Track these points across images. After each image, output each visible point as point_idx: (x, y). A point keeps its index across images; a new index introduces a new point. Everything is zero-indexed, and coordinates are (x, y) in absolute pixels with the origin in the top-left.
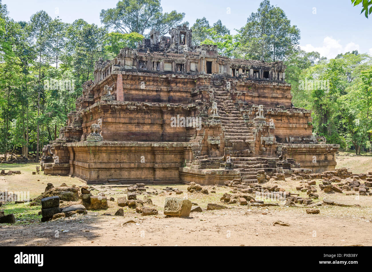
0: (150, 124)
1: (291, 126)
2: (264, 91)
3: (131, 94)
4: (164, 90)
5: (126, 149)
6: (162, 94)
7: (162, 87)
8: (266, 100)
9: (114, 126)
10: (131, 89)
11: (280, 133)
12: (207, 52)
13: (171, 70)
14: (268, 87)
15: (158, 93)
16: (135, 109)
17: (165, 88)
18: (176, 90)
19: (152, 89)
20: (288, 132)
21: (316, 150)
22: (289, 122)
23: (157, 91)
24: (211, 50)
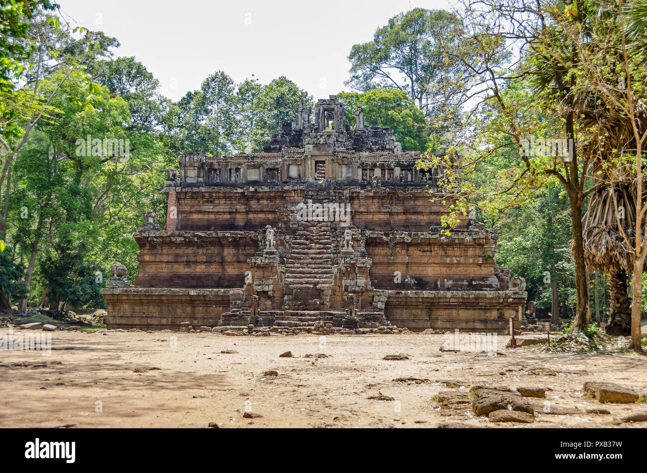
0: (205, 262)
1: (448, 260)
2: (416, 202)
3: (192, 219)
4: (241, 211)
5: (154, 298)
6: (238, 216)
7: (238, 207)
8: (420, 217)
9: (154, 266)
10: (191, 212)
11: (429, 272)
12: (314, 147)
13: (258, 180)
14: (420, 195)
15: (233, 216)
16: (182, 241)
17: (243, 207)
18: (256, 209)
19: (222, 210)
20: (444, 270)
21: (477, 301)
22: (446, 253)
23: (230, 213)
24: (321, 143)
